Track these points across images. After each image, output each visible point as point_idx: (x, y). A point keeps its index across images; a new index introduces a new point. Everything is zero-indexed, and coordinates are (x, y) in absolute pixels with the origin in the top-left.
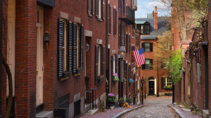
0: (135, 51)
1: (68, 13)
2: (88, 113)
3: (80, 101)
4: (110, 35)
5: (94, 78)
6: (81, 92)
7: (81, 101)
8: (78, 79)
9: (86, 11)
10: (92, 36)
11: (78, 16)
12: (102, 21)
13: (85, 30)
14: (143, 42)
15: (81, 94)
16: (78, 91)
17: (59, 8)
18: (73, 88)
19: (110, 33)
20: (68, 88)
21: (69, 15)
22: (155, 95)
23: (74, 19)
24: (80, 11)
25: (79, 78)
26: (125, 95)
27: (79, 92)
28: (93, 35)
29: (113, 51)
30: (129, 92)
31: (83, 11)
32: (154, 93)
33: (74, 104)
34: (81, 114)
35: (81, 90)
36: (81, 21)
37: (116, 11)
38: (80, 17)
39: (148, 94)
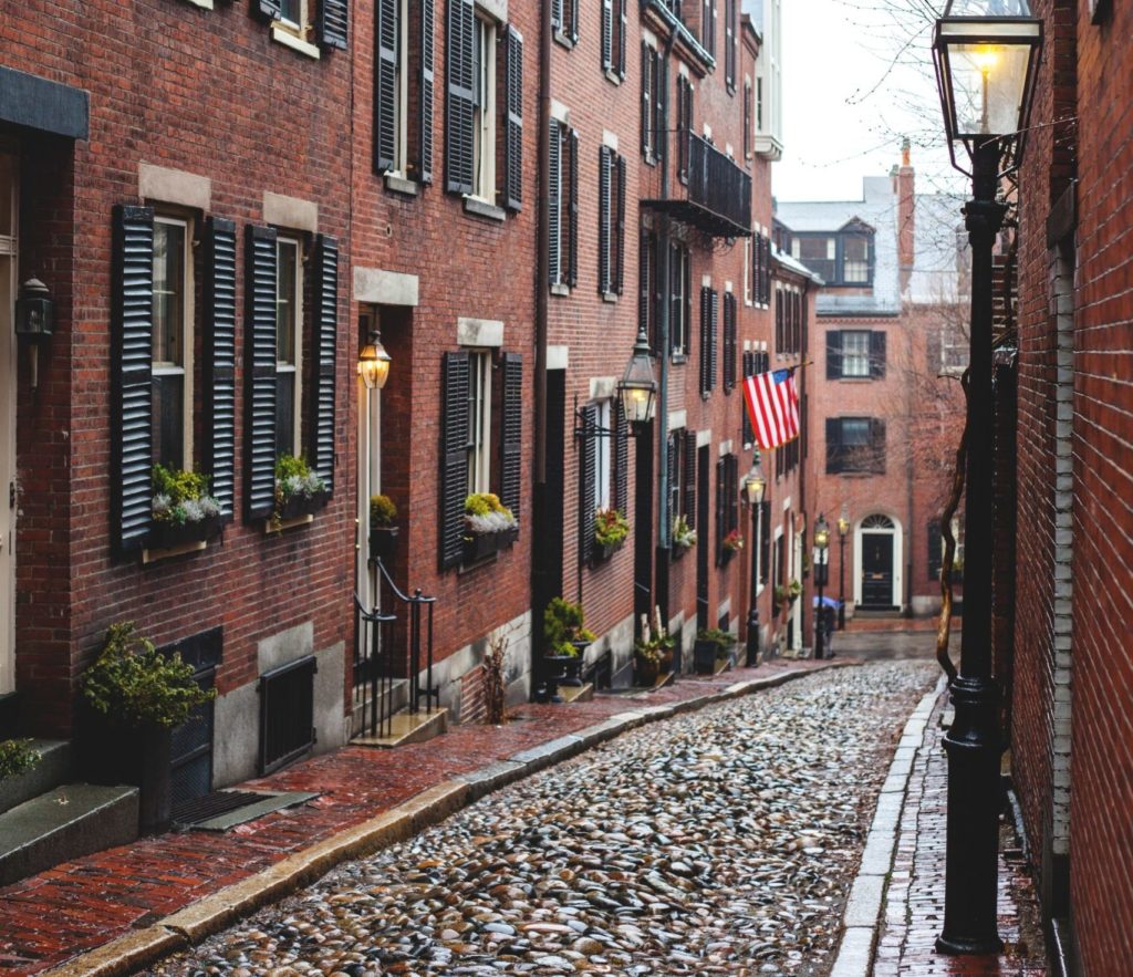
0: (765, 377)
1: (206, 174)
2: (373, 734)
3: (307, 669)
4: (565, 291)
5: (433, 537)
6: (315, 623)
7: (315, 671)
8: (293, 548)
9: (369, 159)
10: (415, 302)
11: (301, 189)
12: (502, 216)
13: (357, 270)
14: (834, 327)
15: (315, 631)
16: (294, 613)
17: (130, 145)
18: (251, 599)
19: (571, 286)
20: (207, 604)
21: (213, 186)
22: (898, 608)
23: (260, 207)
24: (313, 163)
25: (307, 544)
26: (687, 617)
27: (306, 619)
28: (421, 297)
29: (593, 382)
30: (722, 597)
31: (339, 160)
32: (890, 600)
33: (259, 689)
34: (315, 741)
35: (324, 611)
36: (320, 219)
37: (620, 165)
38: (317, 194)
39: (860, 603)
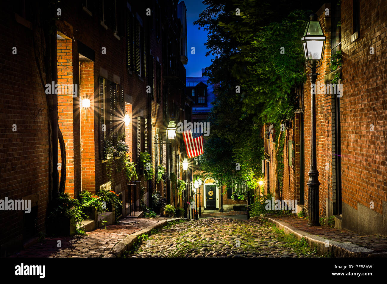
1: (107, 70)
2: (131, 215)
7: (122, 196)
9: (126, 65)
12: (143, 81)
15: (121, 186)
17: (99, 63)
18: (114, 175)
21: (108, 73)
23: (113, 78)
24: (119, 67)
27: (120, 183)
28: (133, 102)
31: (122, 66)
32: (215, 206)
34: (122, 214)
35: (122, 181)
39: (205, 208)
